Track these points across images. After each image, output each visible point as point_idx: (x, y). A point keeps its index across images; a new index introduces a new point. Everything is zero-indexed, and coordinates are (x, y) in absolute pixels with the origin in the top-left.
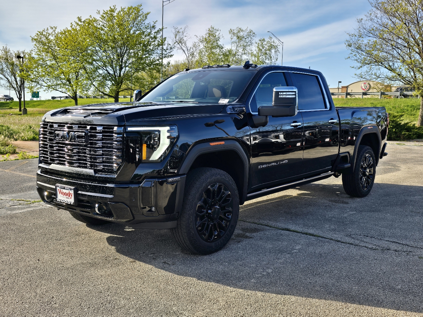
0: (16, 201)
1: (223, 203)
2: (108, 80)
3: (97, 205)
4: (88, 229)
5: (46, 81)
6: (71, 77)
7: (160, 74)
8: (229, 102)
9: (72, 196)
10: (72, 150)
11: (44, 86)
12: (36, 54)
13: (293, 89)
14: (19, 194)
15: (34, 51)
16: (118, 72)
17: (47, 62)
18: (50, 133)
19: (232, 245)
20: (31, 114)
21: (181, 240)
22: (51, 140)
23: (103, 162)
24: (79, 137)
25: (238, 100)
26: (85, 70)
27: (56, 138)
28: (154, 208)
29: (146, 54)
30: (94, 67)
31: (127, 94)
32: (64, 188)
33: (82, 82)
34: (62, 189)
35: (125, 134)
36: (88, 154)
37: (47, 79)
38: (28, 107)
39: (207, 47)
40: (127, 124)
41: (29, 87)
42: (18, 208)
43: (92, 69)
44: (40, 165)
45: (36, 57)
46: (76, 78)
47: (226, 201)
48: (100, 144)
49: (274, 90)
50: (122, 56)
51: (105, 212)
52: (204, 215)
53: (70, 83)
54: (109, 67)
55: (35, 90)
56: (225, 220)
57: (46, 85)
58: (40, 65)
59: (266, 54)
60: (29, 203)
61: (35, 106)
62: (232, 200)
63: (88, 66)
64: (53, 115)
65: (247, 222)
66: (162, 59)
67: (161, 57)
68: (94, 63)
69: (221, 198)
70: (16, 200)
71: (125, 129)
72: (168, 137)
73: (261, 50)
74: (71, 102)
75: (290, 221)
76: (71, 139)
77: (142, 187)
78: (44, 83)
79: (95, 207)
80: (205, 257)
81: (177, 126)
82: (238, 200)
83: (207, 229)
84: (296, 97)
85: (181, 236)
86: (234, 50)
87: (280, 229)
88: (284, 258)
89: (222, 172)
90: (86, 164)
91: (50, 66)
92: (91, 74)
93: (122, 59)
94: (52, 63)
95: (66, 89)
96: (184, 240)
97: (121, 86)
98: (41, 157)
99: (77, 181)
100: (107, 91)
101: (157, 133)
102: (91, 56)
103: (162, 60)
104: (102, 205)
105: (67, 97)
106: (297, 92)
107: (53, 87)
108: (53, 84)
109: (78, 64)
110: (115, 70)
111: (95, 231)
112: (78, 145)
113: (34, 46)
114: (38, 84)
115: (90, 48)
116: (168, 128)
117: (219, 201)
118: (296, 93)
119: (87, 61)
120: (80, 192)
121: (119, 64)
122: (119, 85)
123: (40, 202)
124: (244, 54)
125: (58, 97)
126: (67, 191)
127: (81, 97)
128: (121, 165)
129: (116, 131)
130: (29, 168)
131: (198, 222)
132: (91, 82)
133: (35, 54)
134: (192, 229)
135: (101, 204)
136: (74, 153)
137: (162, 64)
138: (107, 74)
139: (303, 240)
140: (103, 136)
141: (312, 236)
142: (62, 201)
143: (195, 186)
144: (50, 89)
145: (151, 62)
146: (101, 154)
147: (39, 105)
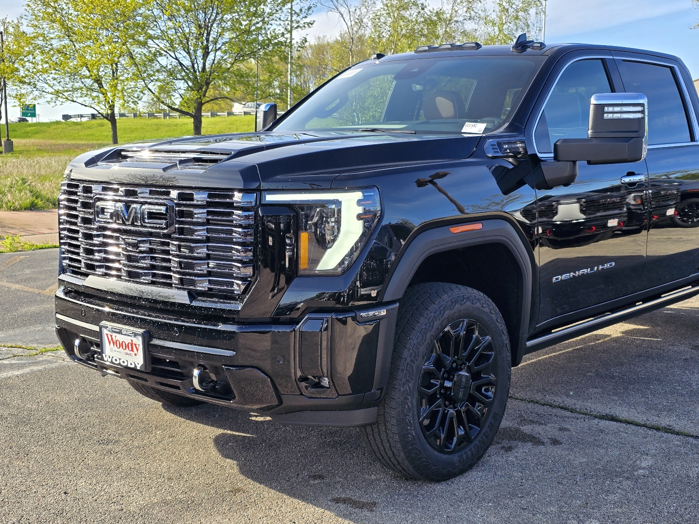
0: (5, 348)
1: (477, 363)
2: (181, 79)
3: (196, 372)
4: (169, 416)
5: (51, 81)
6: (104, 73)
7: (287, 64)
8: (486, 130)
9: (137, 350)
10: (136, 246)
11: (48, 93)
12: (30, 25)
13: (637, 98)
14: (11, 332)
15: (26, 17)
16: (200, 61)
17: (53, 42)
18: (85, 205)
19: (494, 456)
20: (21, 152)
21: (385, 450)
22: (86, 221)
23: (210, 274)
24: (152, 215)
25: (507, 125)
26: (132, 57)
27: (98, 217)
28: (326, 379)
29: (258, 23)
30: (150, 51)
31: (216, 107)
32: (120, 332)
33: (126, 83)
34: (114, 335)
35: (261, 211)
36: (174, 256)
37: (54, 79)
38: (14, 137)
39: (389, 5)
40: (264, 185)
41: (17, 95)
42: (12, 367)
43: (145, 55)
44: (63, 277)
45: (29, 31)
46: (113, 76)
47: (483, 358)
48: (201, 233)
49: (593, 101)
50: (208, 28)
51: (214, 387)
52: (435, 394)
53: (101, 85)
54: (181, 52)
55: (28, 101)
56: (480, 401)
57: (51, 90)
58: (39, 49)
59: (517, 18)
60: (34, 352)
61: (30, 135)
62: (496, 356)
63: (137, 50)
64: (91, 163)
65: (517, 399)
66: (291, 32)
67: (289, 27)
68: (150, 42)
69: (473, 352)
70: (4, 346)
71: (260, 198)
72: (359, 217)
73: (507, 10)
74: (102, 125)
75: (614, 398)
76: (135, 219)
77: (301, 333)
78: (46, 86)
79: (191, 376)
80: (439, 487)
81: (378, 189)
82: (508, 355)
83: (442, 424)
84: (643, 118)
85: (386, 441)
86: (447, 12)
87: (596, 417)
88: (619, 491)
89: (475, 293)
90: (170, 277)
91: (59, 52)
92: (145, 66)
93: (208, 34)
94: (63, 43)
95: (93, 99)
96: (391, 450)
97: (206, 91)
98: (65, 258)
99: (149, 316)
100: (177, 101)
101: (333, 206)
102: (143, 29)
103: (291, 35)
104: (207, 371)
105: (94, 116)
106: (646, 107)
107: (66, 94)
108: (66, 89)
109: (117, 45)
110: (193, 57)
111: (183, 420)
112: (151, 234)
113: (26, 8)
114: (35, 89)
115: (140, 12)
116: (358, 195)
117: (469, 359)
118: (644, 108)
119: (134, 40)
120: (156, 342)
121: (202, 44)
122: (201, 89)
123: (57, 350)
124: (470, 19)
125: (75, 116)
126: (127, 340)
127: (122, 115)
128: (251, 281)
129: (240, 202)
130: (27, 271)
131: (423, 409)
132: (145, 82)
133: (28, 26)
134: (411, 427)
135: (205, 368)
136: (141, 252)
137: (291, 42)
138: (177, 66)
139: (654, 443)
140: (209, 213)
141: (672, 433)
142: (116, 360)
143: (416, 328)
144: (59, 99)
145: (268, 39)
146: (204, 255)
147: (37, 133)
